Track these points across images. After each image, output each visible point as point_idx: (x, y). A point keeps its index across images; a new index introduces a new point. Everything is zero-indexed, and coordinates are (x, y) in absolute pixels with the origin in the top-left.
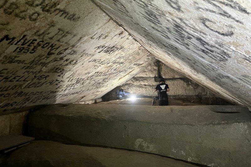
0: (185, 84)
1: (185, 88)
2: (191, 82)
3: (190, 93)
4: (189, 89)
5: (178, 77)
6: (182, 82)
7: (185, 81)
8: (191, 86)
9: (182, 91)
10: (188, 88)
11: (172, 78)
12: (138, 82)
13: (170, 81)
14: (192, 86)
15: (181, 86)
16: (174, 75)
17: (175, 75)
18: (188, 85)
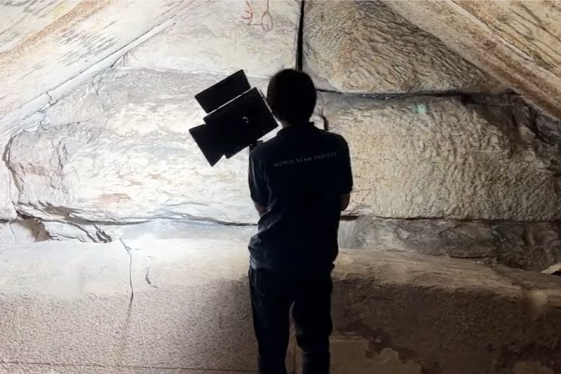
0: (494, 135)
1: (487, 164)
2: (533, 127)
3: (519, 203)
4: (519, 179)
5: (445, 86)
6: (472, 121)
7: (491, 119)
8: (530, 155)
9: (469, 193)
10: (513, 166)
11: (398, 90)
12: (142, 110)
13: (388, 110)
14: (541, 156)
15: (461, 150)
16: (415, 71)
17: (420, 68)
18: (514, 146)
